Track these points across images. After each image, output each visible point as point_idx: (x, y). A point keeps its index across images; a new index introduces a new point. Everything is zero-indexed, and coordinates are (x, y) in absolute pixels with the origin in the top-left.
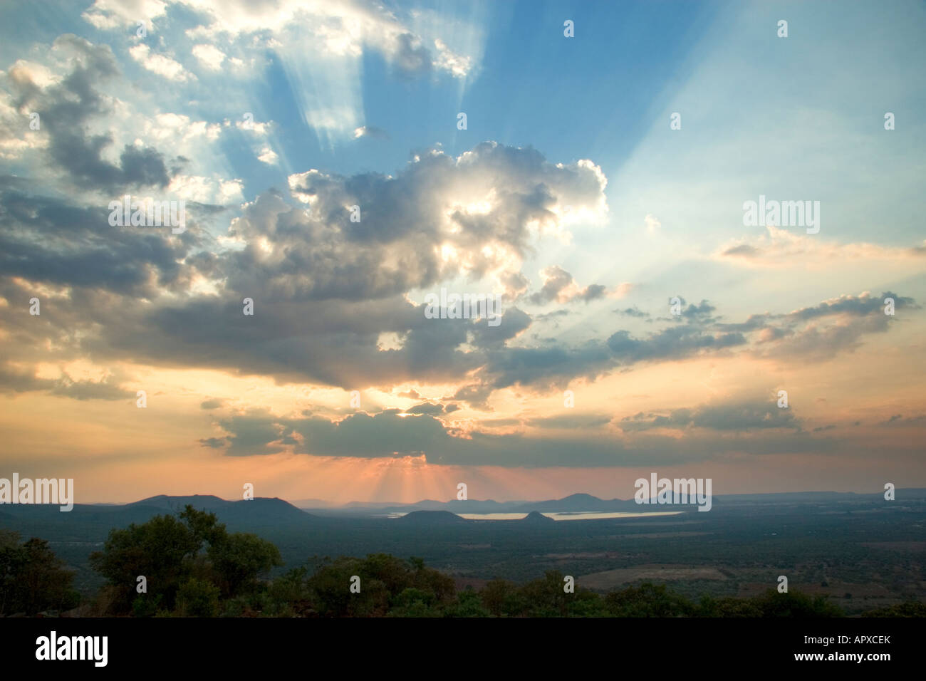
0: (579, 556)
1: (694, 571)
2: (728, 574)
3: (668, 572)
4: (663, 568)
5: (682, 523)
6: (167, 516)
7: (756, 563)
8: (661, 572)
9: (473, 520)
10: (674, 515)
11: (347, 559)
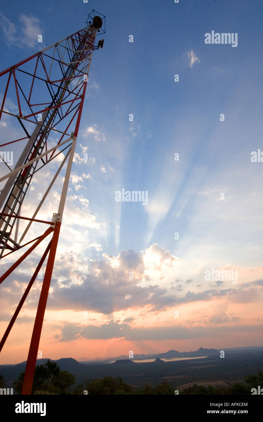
0: (175, 377)
1: (216, 383)
2: (229, 384)
3: (207, 383)
4: (205, 382)
5: (208, 361)
6: (41, 365)
7: (237, 378)
8: (204, 383)
9: (137, 363)
10: (205, 358)
11: (97, 380)
